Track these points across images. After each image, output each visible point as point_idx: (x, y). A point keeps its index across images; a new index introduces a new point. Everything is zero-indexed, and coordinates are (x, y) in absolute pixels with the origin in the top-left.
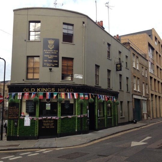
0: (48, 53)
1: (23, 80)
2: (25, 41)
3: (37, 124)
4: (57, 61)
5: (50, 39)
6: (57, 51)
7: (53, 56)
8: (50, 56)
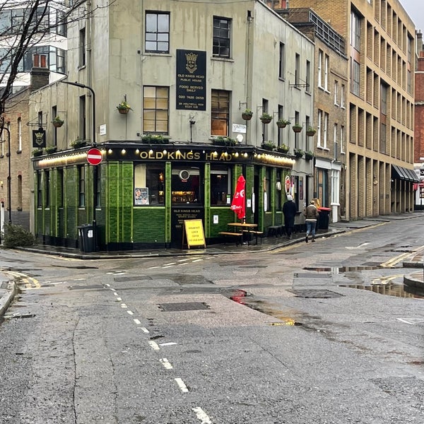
0: (186, 80)
1: (138, 135)
2: (139, 52)
3: (168, 221)
4: (203, 98)
5: (189, 52)
6: (203, 77)
7: (196, 87)
8: (189, 88)
